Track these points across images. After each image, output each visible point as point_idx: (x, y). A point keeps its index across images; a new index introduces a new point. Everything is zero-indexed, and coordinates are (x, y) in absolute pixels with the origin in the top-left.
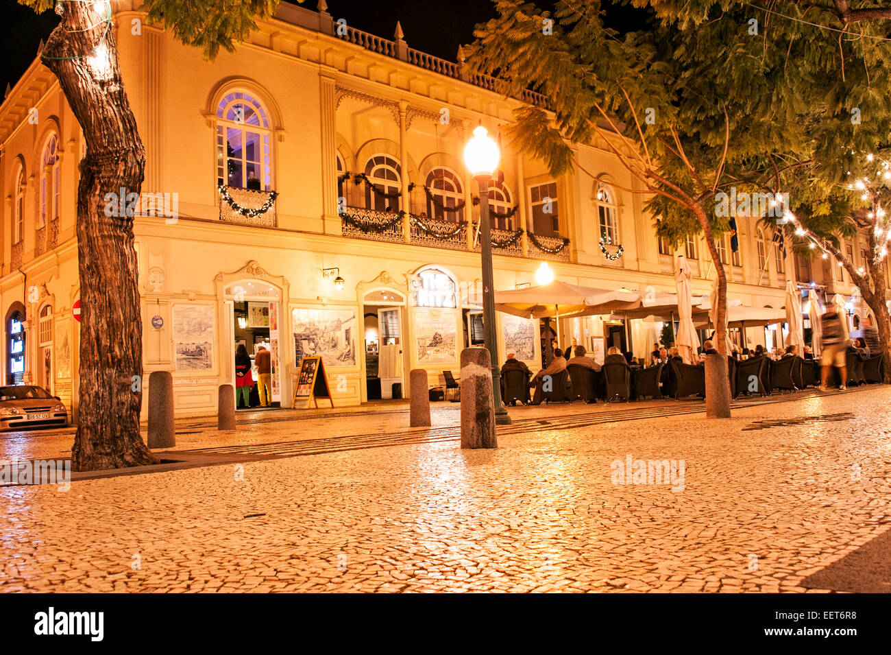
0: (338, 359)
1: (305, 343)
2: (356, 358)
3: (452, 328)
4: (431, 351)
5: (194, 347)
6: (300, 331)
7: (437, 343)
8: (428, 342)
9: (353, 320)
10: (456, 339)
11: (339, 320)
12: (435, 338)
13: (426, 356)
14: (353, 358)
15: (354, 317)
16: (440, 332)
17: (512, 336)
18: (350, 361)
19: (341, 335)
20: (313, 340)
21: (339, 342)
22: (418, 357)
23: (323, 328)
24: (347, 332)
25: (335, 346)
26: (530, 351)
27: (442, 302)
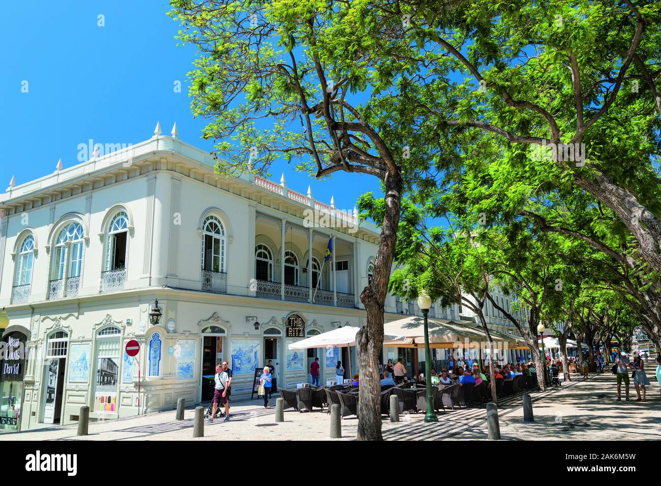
0: (251, 369)
1: (236, 360)
4: (292, 363)
5: (186, 365)
6: (234, 353)
7: (295, 358)
8: (292, 358)
9: (258, 346)
11: (252, 347)
12: (294, 355)
13: (290, 366)
19: (252, 355)
20: (240, 359)
21: (252, 359)
22: (286, 367)
23: (245, 351)
24: (256, 353)
27: (299, 334)
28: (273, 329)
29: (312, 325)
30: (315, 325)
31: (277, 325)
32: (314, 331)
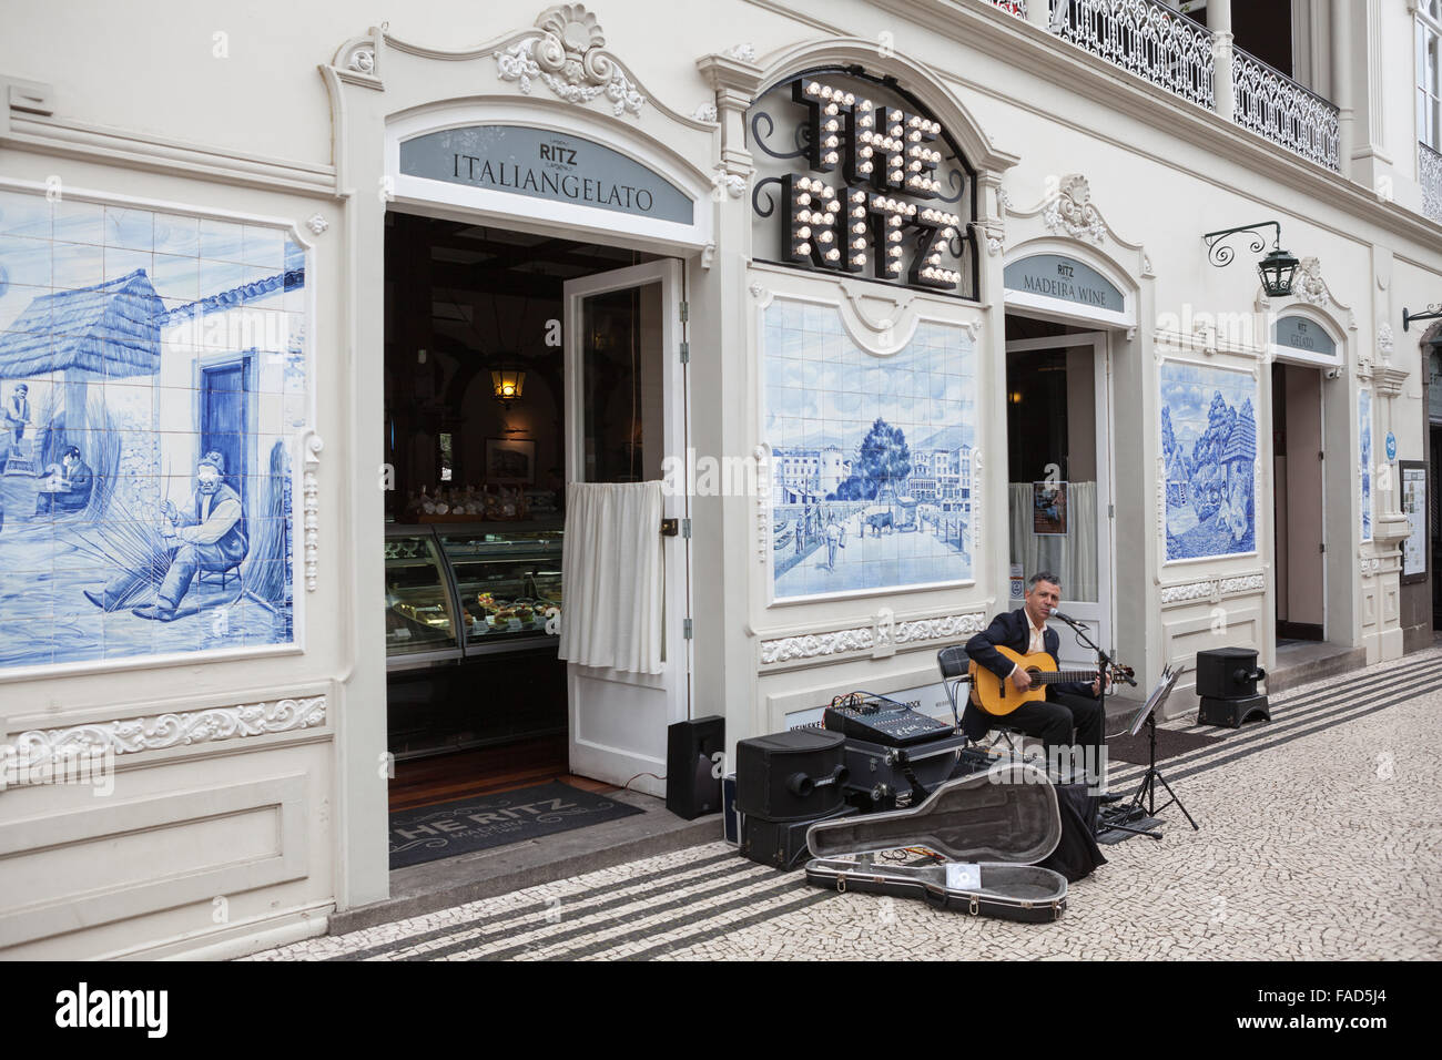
0: (115, 600)
2: (297, 589)
3: (961, 404)
4: (851, 521)
7: (882, 477)
8: (834, 474)
9: (280, 298)
10: (976, 454)
12: (870, 450)
13: (821, 553)
14: (275, 590)
15: (293, 280)
16: (894, 417)
17: (1188, 451)
18: (248, 610)
21: (130, 461)
22: (771, 557)
25: (74, 498)
26: (1242, 514)
27: (916, 263)
28: (561, 150)
29: (1054, 217)
30: (1077, 217)
31: (621, 104)
32: (1065, 267)
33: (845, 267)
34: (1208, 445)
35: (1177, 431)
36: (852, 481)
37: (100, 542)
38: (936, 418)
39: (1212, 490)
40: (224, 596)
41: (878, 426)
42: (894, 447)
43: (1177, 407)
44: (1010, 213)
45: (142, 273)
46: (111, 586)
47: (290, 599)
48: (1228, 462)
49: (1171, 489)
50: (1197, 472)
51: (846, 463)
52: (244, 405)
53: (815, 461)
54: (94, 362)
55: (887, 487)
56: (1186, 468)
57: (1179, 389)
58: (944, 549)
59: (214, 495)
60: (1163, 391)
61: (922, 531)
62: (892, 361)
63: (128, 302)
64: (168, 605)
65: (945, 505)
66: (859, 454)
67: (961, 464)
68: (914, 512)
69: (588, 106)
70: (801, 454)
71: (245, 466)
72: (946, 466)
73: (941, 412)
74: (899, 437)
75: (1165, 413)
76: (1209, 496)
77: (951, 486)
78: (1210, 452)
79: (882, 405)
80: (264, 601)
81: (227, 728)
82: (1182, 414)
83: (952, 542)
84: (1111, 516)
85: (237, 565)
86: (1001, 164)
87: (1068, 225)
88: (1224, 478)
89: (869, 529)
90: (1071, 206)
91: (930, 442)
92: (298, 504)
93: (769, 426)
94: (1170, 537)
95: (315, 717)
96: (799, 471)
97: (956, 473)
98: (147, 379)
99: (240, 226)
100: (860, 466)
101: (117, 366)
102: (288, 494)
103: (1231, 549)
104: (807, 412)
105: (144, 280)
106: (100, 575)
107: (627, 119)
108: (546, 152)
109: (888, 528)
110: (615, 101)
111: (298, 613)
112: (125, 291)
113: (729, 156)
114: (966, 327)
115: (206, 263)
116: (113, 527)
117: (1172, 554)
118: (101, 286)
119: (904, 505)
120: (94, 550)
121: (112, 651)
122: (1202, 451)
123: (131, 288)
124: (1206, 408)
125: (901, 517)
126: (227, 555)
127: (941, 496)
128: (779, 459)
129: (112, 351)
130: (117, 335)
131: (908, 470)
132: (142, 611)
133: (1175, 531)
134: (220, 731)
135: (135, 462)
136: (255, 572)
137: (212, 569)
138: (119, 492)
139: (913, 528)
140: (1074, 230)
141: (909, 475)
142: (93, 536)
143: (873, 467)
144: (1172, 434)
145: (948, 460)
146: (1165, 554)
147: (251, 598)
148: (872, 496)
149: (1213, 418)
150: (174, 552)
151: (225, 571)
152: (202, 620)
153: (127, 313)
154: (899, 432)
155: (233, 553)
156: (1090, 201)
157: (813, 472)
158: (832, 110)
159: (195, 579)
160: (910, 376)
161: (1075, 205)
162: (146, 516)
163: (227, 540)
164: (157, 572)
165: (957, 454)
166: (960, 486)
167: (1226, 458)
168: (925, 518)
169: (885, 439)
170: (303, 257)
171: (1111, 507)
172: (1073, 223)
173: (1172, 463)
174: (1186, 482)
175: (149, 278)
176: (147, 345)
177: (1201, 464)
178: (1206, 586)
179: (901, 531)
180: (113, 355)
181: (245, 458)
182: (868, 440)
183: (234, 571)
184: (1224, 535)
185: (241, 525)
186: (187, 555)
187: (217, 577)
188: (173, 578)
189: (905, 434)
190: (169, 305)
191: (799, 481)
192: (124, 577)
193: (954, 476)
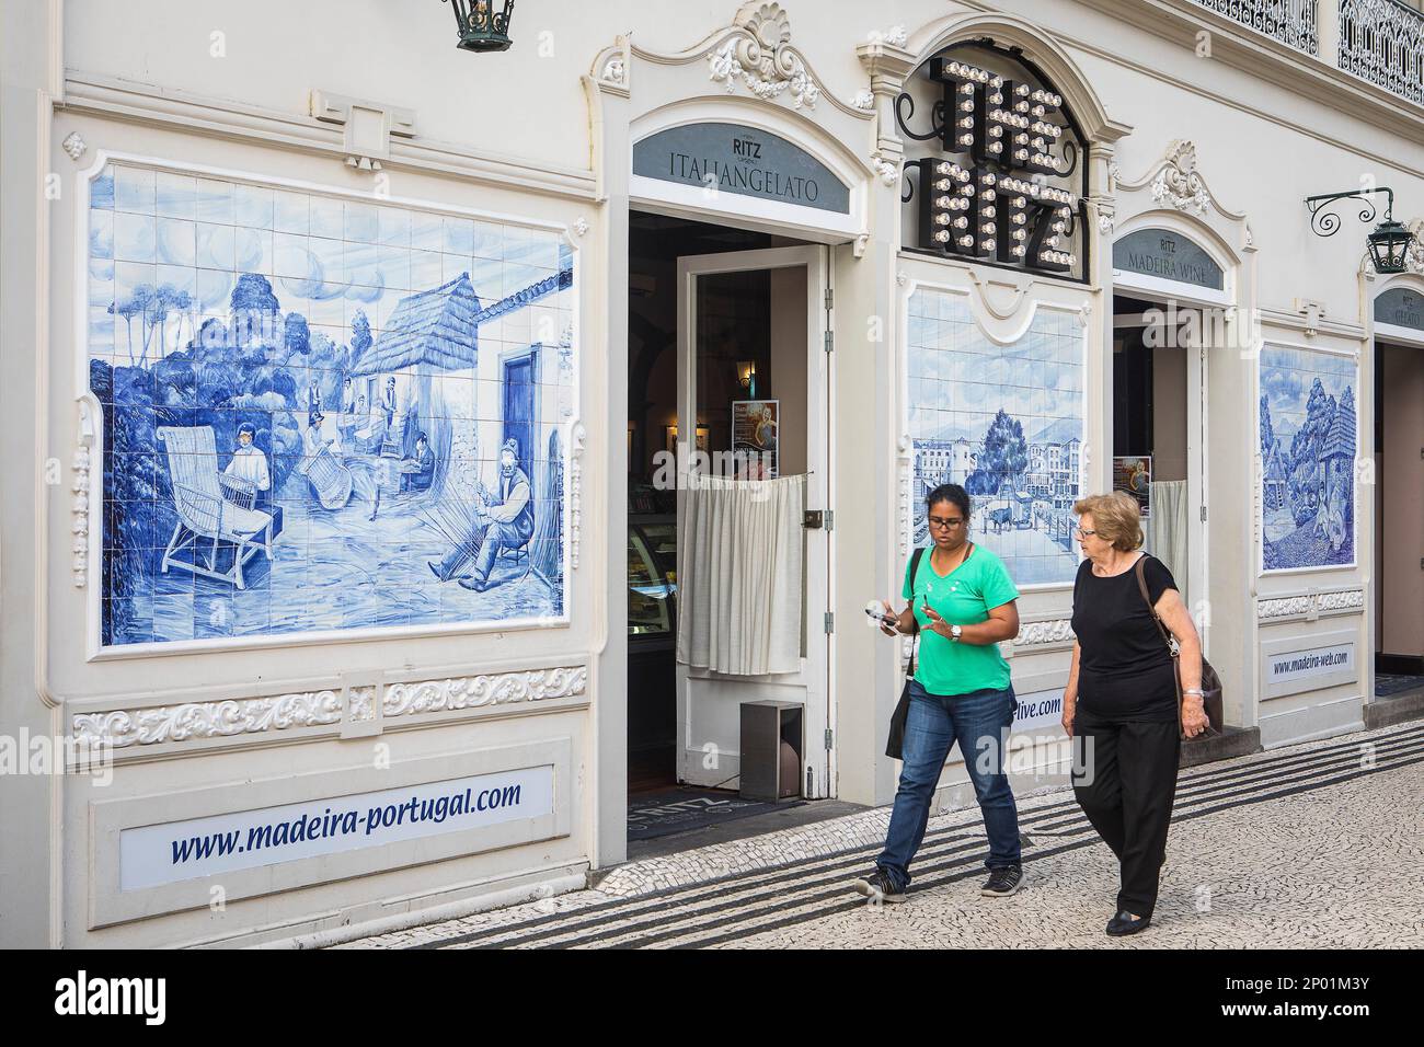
0: (446, 571)
1: (185, 447)
2: (565, 567)
3: (1071, 394)
6: (132, 348)
7: (1002, 471)
8: (963, 466)
9: (556, 297)
10: (1085, 448)
11: (462, 288)
12: (993, 443)
14: (551, 566)
15: (565, 279)
16: (1014, 408)
17: (1286, 447)
18: (530, 584)
19: (470, 401)
20: (259, 429)
21: (459, 447)
23: (344, 338)
24: (518, 375)
25: (423, 479)
26: (1340, 520)
27: (1036, 246)
28: (750, 144)
29: (1159, 189)
30: (1182, 187)
31: (800, 98)
32: (1169, 240)
33: (975, 253)
34: (1307, 440)
35: (1275, 423)
36: (978, 474)
37: (439, 519)
38: (1049, 409)
39: (1310, 492)
40: (517, 570)
41: (1001, 416)
42: (1013, 440)
43: (1275, 397)
44: (1120, 187)
45: (466, 276)
46: (444, 558)
47: (561, 576)
48: (1327, 460)
49: (1269, 489)
50: (1295, 470)
51: (972, 456)
52: (532, 396)
53: (947, 454)
54: (435, 357)
55: (1007, 481)
56: (1284, 466)
57: (1278, 377)
58: (1056, 548)
59: (512, 477)
60: (1262, 378)
61: (1036, 529)
62: (1013, 349)
63: (458, 303)
64: (481, 577)
65: (1056, 502)
66: (984, 447)
67: (1071, 458)
68: (1030, 508)
69: (776, 101)
70: (937, 446)
71: (532, 452)
72: (1058, 460)
73: (1054, 403)
74: (1017, 430)
75: (1264, 404)
76: (1306, 499)
77: (1063, 482)
78: (1308, 448)
79: (1003, 396)
80: (543, 576)
81: (519, 691)
82: (1280, 405)
83: (1062, 541)
84: (1203, 519)
85: (526, 543)
86: (1112, 134)
87: (1173, 196)
88: (1322, 478)
89: (991, 524)
90: (1177, 176)
91: (1045, 433)
92: (566, 489)
93: (910, 417)
94: (1267, 544)
95: (578, 686)
96: (934, 463)
97: (1067, 468)
98: (468, 372)
99: (529, 230)
100: (984, 458)
101: (449, 361)
102: (560, 478)
103: (1328, 561)
104: (941, 404)
105: (467, 283)
106: (439, 548)
107: (806, 113)
108: (738, 147)
109: (1007, 525)
110: (796, 95)
111: (566, 587)
112: (455, 293)
113: (883, 144)
114: (1078, 312)
115: (508, 266)
116: (446, 505)
117: (1269, 563)
118: (441, 289)
119: (1021, 501)
120: (435, 526)
121: (446, 616)
122: (1300, 447)
123: (459, 290)
124: (1305, 398)
125: (1018, 515)
126: (520, 533)
127: (1053, 492)
128: (918, 451)
129: (445, 346)
130: (451, 333)
131: (1025, 464)
132: (465, 581)
133: (1272, 537)
134: (515, 695)
135: (461, 446)
136: (539, 548)
137: (510, 547)
138: (451, 475)
139: (1028, 526)
140: (1180, 202)
141: (1026, 470)
142: (434, 512)
143: (995, 460)
144: (1270, 427)
145: (1060, 454)
146: (1261, 562)
147: (536, 574)
148: (994, 490)
149: (1312, 409)
150: (486, 528)
151: (518, 548)
152: (504, 592)
153: (457, 313)
154: (1018, 424)
155: (523, 531)
156: (1195, 169)
157: (946, 464)
158: (968, 89)
159: (499, 555)
160: (1028, 366)
161: (1181, 173)
162: (468, 496)
163: (519, 519)
164: (475, 547)
165: (1067, 447)
166: (1070, 482)
167: (1326, 455)
168: (1039, 515)
169: (1006, 431)
170: (572, 258)
171: (1203, 509)
172: (1178, 193)
173: (1270, 460)
174: (1283, 482)
175: (471, 282)
176: (468, 341)
177: (1298, 462)
178: (1304, 601)
179: (1018, 529)
180: (448, 350)
181: (532, 446)
182: (992, 432)
183: (524, 548)
184: (1321, 543)
185: (529, 505)
186: (493, 532)
187: (513, 553)
188: (485, 552)
189: (1022, 426)
190: (484, 304)
191: (934, 474)
192: (453, 550)
193: (1065, 471)
